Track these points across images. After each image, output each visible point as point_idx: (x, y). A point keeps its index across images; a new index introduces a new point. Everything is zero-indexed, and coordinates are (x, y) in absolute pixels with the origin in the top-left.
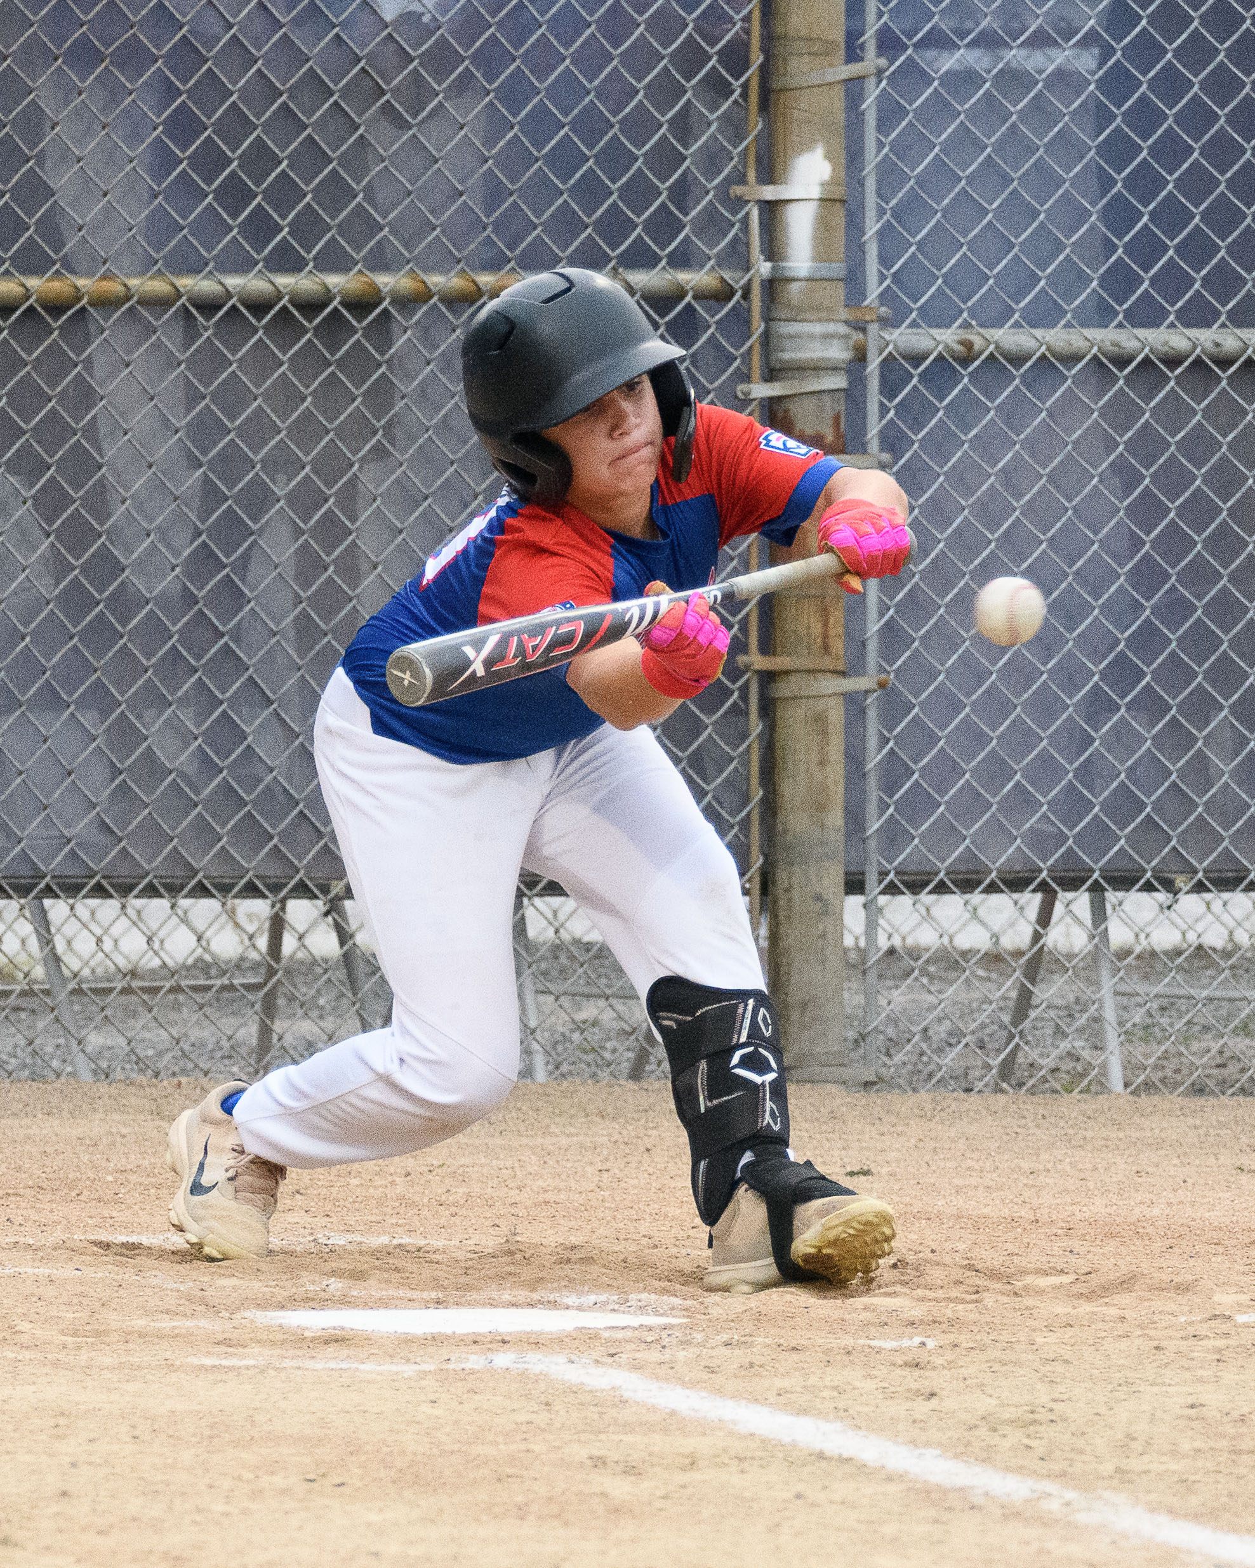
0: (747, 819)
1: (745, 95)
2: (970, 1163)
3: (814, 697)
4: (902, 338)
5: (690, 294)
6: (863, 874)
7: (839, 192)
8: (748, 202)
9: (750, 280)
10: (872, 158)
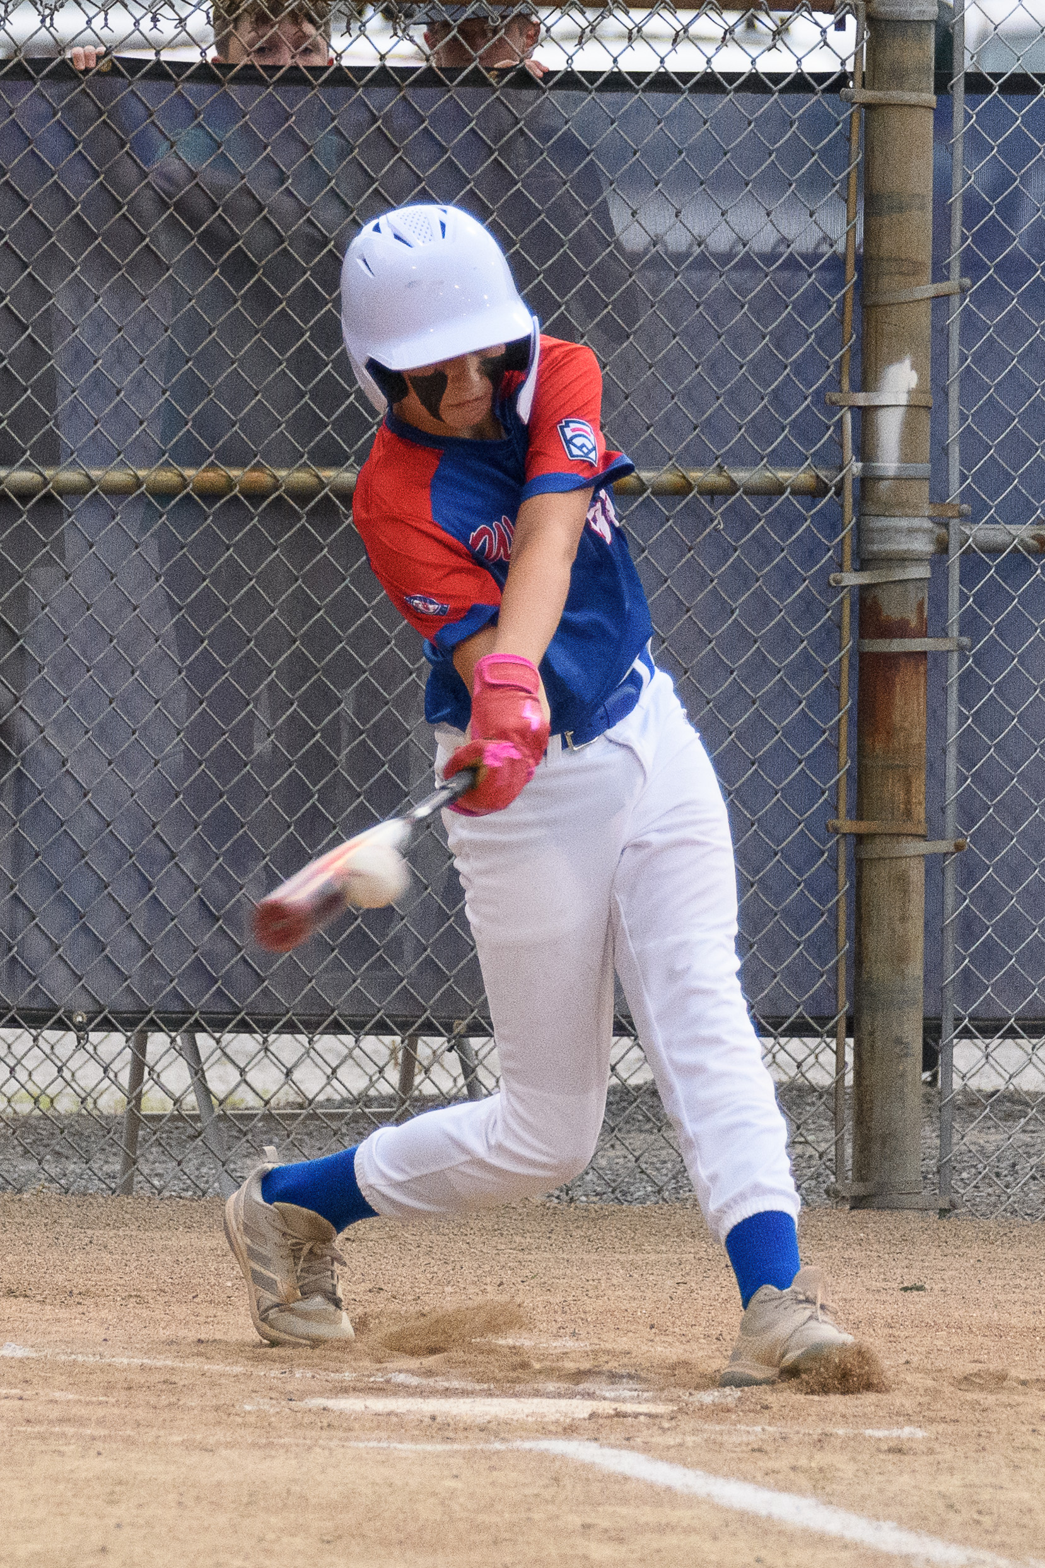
0: (835, 968)
1: (841, 310)
2: (1018, 1281)
3: (897, 858)
4: (981, 532)
5: (789, 490)
6: (940, 1019)
7: (926, 399)
8: (842, 407)
9: (843, 479)
10: (955, 368)
